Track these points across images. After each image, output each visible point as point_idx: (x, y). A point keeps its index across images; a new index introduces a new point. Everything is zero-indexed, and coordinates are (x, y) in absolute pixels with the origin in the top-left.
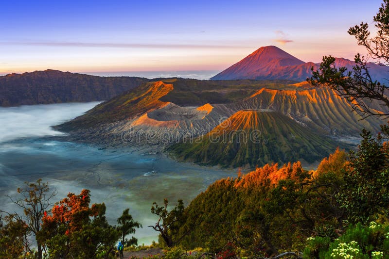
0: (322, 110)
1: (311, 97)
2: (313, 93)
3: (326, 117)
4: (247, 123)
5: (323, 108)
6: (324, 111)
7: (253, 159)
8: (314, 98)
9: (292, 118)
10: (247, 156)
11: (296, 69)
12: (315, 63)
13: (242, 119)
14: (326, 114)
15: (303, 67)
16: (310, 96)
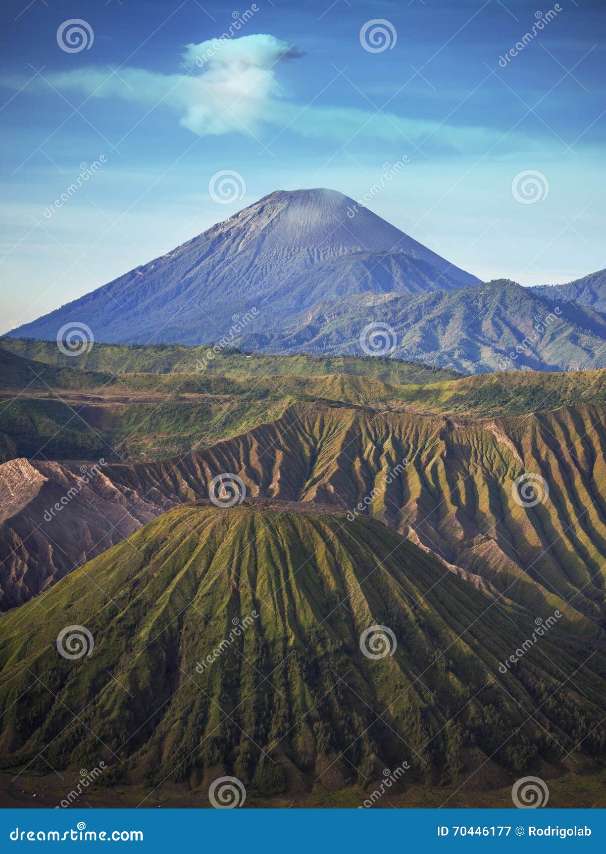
0: (564, 517)
1: (516, 454)
2: (522, 430)
3: (581, 550)
4: (220, 564)
5: (570, 506)
6: (574, 519)
7: (244, 746)
8: (528, 454)
9: (427, 550)
10: (213, 729)
11: (438, 311)
12: (524, 286)
13: (193, 544)
14: (582, 536)
15: (466, 300)
16: (510, 445)
